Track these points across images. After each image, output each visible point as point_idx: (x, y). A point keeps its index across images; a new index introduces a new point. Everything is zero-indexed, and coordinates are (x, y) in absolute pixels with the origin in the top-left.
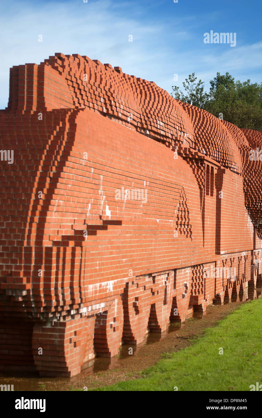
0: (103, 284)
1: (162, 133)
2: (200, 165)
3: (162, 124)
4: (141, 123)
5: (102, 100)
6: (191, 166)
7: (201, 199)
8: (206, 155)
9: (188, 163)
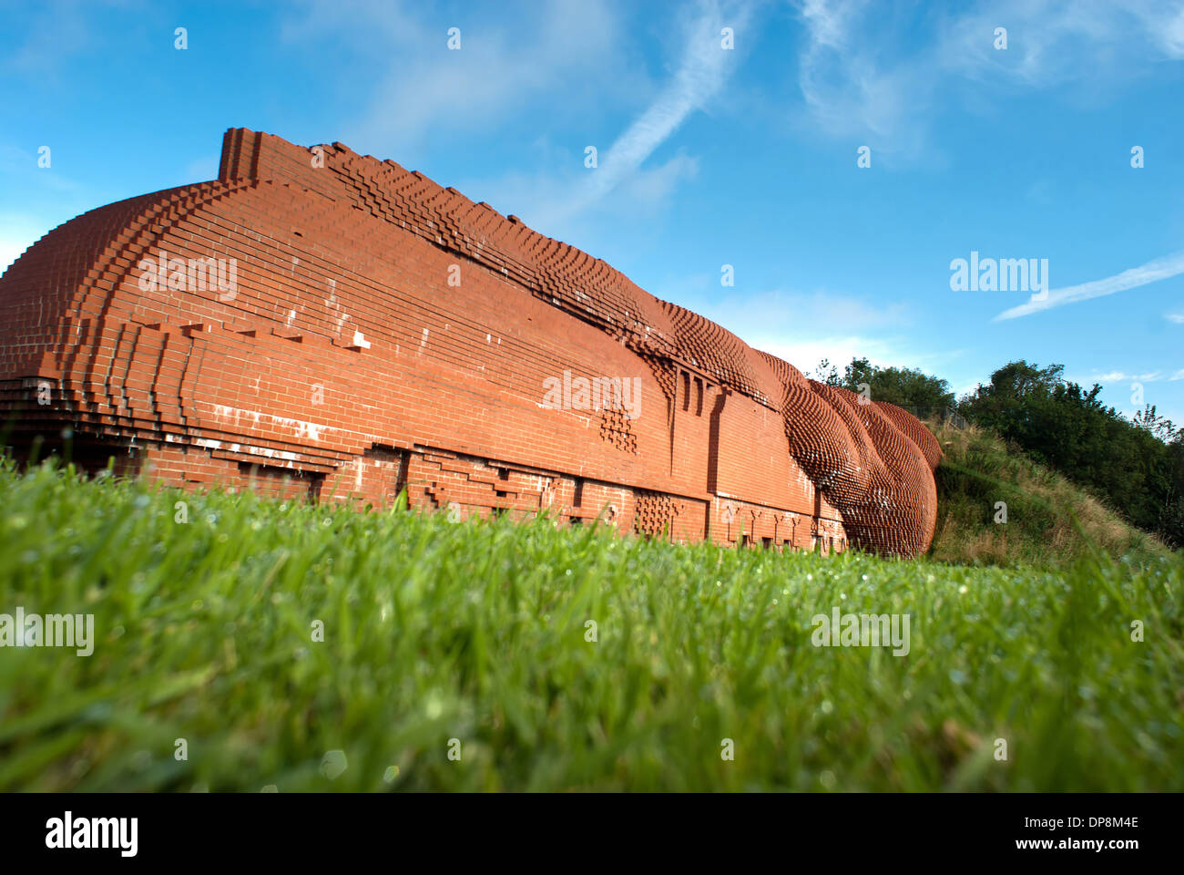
0: (248, 412)
1: (589, 310)
2: (666, 367)
3: (584, 296)
4: (538, 285)
5: (431, 224)
6: (651, 367)
7: (669, 412)
8: (700, 367)
9: (646, 361)
